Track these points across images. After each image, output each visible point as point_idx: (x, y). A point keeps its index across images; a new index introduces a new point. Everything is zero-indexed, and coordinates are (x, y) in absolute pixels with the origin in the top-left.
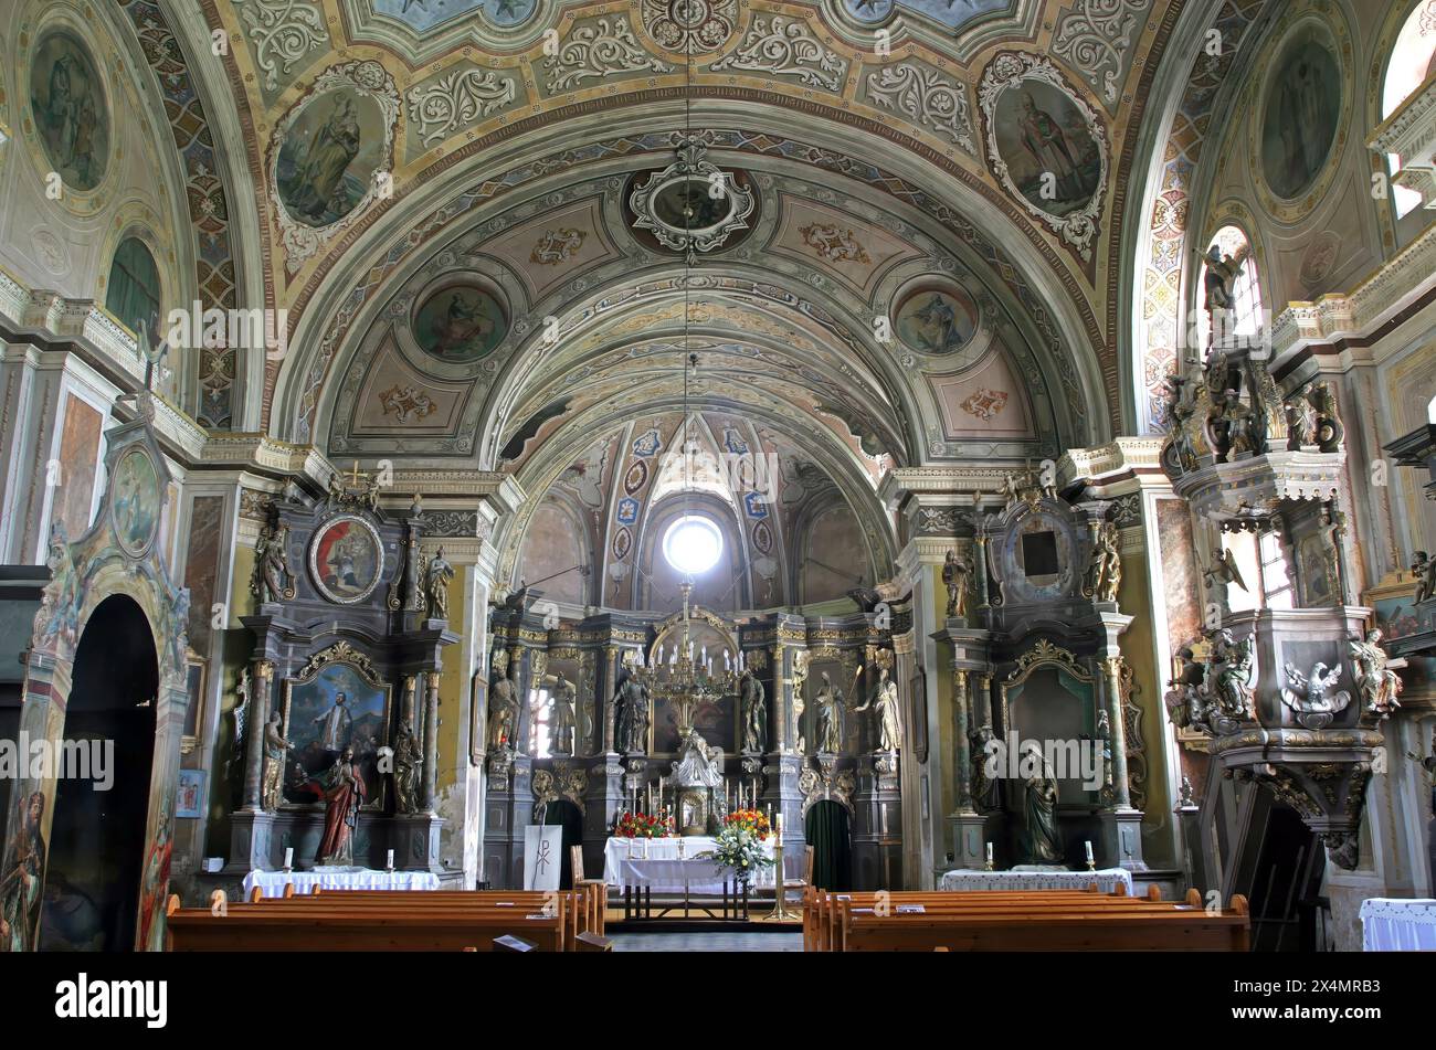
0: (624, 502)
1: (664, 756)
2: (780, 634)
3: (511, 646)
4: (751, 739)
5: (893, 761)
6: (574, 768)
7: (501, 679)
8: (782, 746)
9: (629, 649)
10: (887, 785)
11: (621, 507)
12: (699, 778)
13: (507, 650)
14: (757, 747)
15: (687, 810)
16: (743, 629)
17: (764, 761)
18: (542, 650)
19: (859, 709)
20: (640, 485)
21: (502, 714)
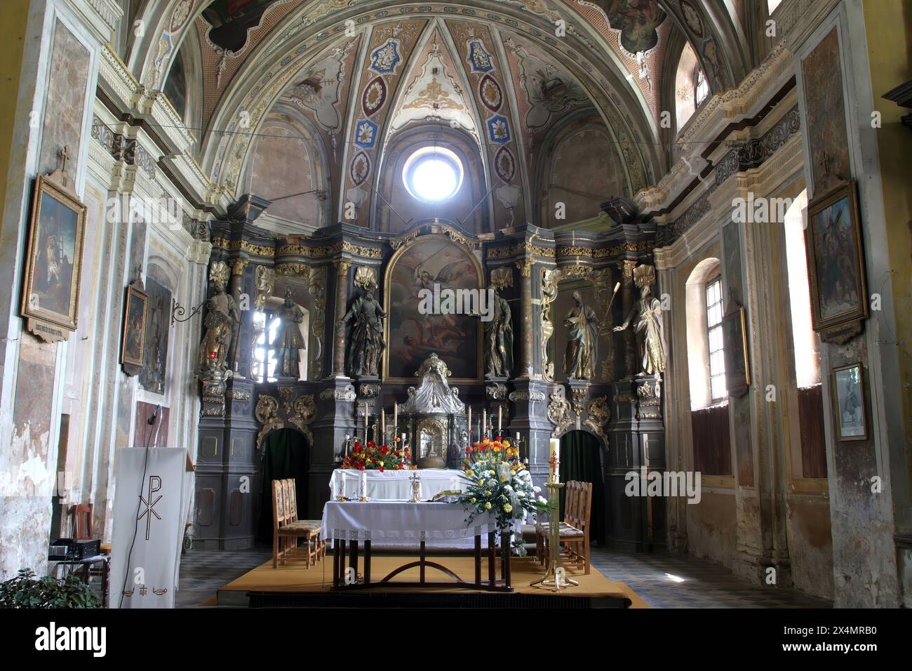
0: (362, 123)
1: (400, 381)
2: (528, 249)
3: (232, 259)
4: (496, 363)
5: (658, 386)
6: (303, 393)
7: (218, 293)
8: (530, 370)
9: (363, 265)
10: (648, 413)
11: (359, 130)
12: (438, 405)
13: (228, 264)
14: (502, 371)
15: (424, 440)
16: (487, 245)
17: (511, 387)
18: (268, 266)
19: (617, 329)
20: (379, 106)
21: (218, 330)
